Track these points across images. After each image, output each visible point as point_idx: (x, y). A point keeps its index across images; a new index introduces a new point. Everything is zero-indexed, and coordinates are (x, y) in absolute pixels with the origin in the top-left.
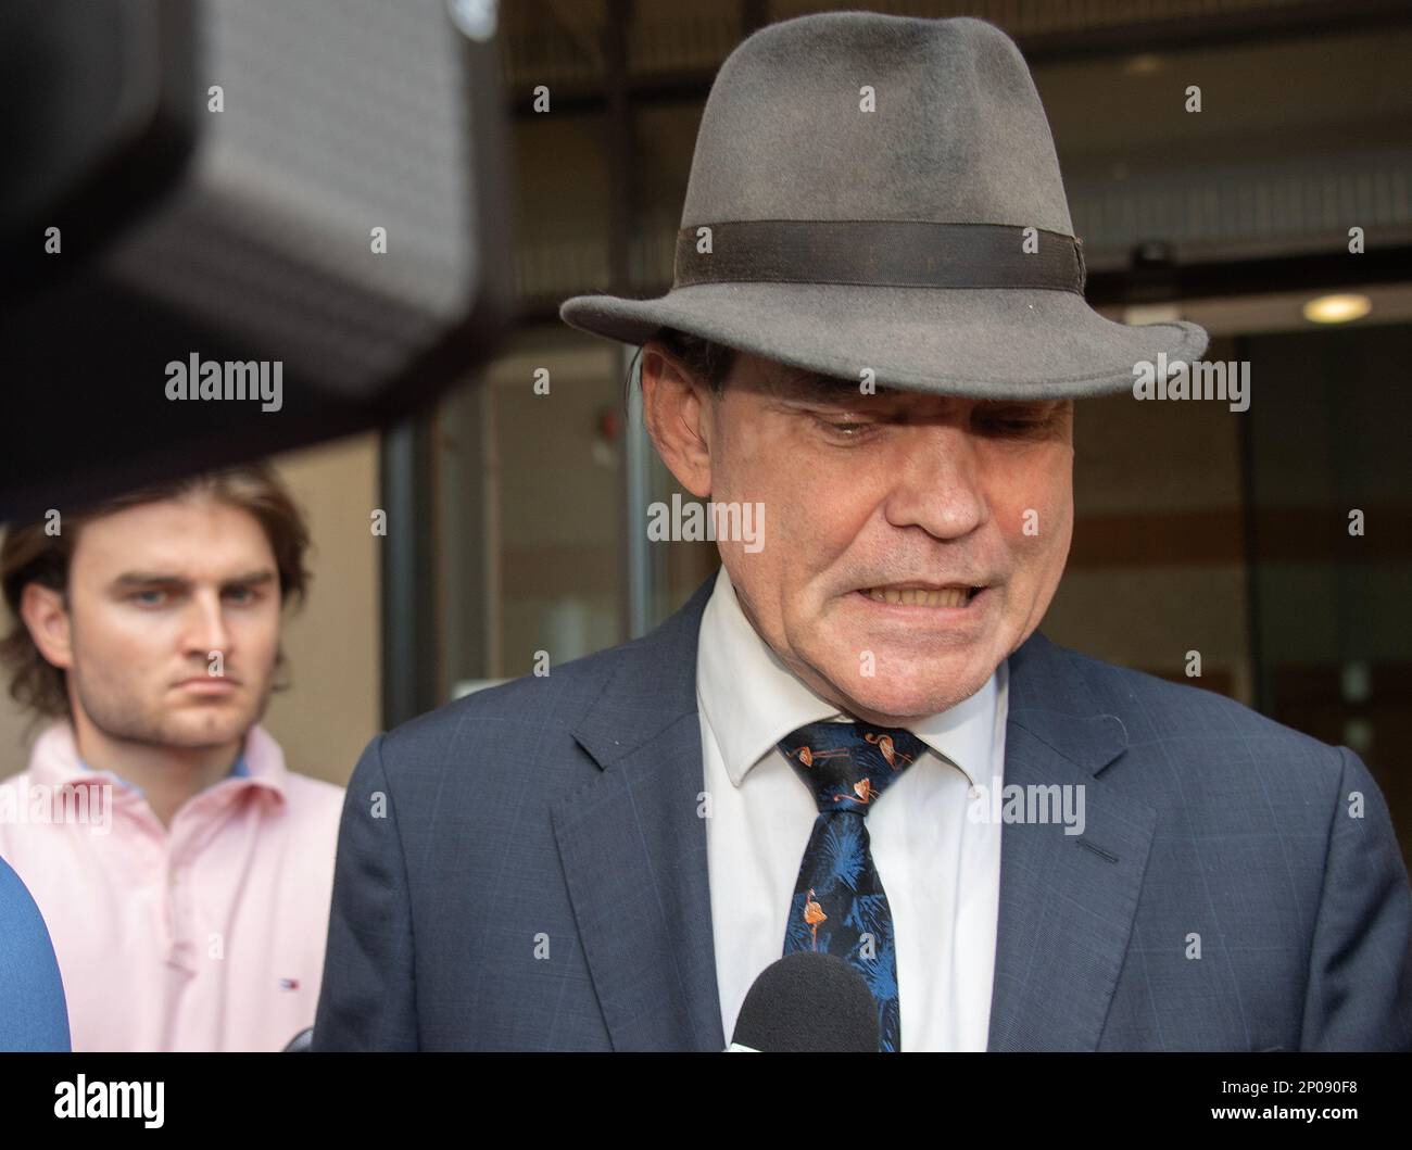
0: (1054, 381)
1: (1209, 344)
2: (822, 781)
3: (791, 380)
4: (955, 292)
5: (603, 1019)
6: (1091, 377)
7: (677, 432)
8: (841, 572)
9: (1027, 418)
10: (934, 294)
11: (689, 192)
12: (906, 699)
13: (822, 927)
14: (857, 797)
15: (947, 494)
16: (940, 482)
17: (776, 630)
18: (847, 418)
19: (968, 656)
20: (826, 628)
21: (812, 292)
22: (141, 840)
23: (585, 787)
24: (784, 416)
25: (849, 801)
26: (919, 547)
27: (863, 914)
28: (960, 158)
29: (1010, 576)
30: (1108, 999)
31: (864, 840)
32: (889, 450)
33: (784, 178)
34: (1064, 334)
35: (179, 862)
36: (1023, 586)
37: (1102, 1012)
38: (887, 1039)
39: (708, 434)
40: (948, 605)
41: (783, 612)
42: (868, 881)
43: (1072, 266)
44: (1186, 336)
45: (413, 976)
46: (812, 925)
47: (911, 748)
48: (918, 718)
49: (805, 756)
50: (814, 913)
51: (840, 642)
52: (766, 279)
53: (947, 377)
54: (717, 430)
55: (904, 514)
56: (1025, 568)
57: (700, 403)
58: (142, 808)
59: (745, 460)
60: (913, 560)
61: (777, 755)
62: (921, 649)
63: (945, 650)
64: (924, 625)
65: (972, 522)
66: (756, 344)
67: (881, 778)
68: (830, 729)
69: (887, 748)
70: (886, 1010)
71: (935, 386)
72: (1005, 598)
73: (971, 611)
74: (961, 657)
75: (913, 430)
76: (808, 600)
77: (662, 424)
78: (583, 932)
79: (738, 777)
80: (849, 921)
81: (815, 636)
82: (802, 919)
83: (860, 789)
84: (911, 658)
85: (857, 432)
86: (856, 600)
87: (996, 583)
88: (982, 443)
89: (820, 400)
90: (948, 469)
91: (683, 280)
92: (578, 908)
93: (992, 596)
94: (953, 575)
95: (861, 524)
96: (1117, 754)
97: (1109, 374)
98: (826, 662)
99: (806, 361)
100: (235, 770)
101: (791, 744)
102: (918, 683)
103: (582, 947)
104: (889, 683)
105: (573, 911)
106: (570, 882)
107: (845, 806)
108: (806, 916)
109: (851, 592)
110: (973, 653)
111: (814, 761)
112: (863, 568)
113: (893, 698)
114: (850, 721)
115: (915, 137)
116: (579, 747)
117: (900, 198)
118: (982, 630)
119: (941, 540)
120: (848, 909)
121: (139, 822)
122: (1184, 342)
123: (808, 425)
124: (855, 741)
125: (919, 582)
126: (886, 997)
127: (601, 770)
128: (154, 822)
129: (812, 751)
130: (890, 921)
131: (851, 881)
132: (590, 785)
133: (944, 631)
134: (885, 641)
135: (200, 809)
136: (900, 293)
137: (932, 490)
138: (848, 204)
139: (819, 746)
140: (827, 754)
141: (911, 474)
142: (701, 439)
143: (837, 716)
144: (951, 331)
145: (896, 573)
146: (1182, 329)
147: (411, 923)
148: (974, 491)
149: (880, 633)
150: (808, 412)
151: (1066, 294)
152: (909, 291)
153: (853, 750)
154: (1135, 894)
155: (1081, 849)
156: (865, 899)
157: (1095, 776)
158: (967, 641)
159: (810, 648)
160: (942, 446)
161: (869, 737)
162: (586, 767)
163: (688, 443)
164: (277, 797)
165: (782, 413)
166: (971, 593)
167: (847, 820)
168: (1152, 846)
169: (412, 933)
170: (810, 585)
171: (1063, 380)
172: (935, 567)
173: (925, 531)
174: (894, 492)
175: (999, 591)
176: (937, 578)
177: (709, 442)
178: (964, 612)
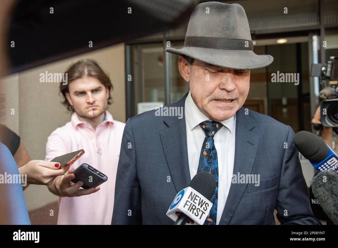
0: (248, 66)
1: (274, 60)
2: (206, 131)
3: (204, 64)
4: (232, 50)
5: (169, 169)
6: (254, 66)
7: (184, 71)
8: (211, 97)
9: (243, 72)
10: (228, 50)
11: (187, 31)
12: (221, 118)
13: (206, 156)
14: (212, 134)
15: (230, 84)
16: (228, 82)
17: (200, 106)
18: (214, 71)
19: (232, 111)
20: (209, 105)
21: (208, 49)
22: (91, 132)
23: (166, 130)
24: (203, 70)
25: (211, 135)
26: (224, 93)
27: (213, 153)
28: (234, 28)
29: (239, 98)
30: (252, 168)
31: (213, 141)
32: (220, 76)
33: (204, 30)
34: (250, 58)
35: (98, 135)
36: (241, 100)
37: (251, 170)
38: (216, 174)
39: (189, 71)
40: (229, 102)
41: (202, 102)
42: (213, 148)
43: (251, 46)
44: (270, 58)
45: (136, 160)
46: (204, 155)
47: (221, 125)
48: (223, 120)
49: (204, 127)
50: (205, 153)
51: (211, 108)
52: (200, 47)
53: (230, 65)
54: (191, 71)
55: (222, 87)
56: (241, 97)
57: (188, 66)
58: (91, 127)
59: (196, 77)
60: (224, 95)
61: (199, 126)
62: (224, 109)
63: (228, 110)
64: (225, 105)
65: (234, 89)
66: (199, 59)
67: (216, 130)
68: (208, 122)
69: (217, 126)
70: (216, 169)
71: (229, 67)
72: (238, 102)
73: (232, 103)
74: (230, 111)
75: (224, 74)
76: (206, 101)
77: (182, 69)
78: (166, 154)
79: (192, 129)
80: (211, 155)
81: (207, 107)
82: (203, 154)
83: (213, 133)
84: (222, 111)
85: (215, 73)
86: (214, 101)
87: (236, 99)
88: (236, 76)
89: (209, 68)
90: (230, 80)
91: (186, 46)
92: (165, 150)
93: (235, 101)
94: (230, 98)
95: (215, 89)
96: (253, 127)
97: (257, 65)
98: (208, 111)
99: (207, 62)
100: (104, 119)
101: (201, 124)
102: (223, 115)
103: (166, 157)
104: (218, 115)
105: (164, 151)
106: (163, 146)
107: (210, 135)
108: (204, 154)
109: (213, 100)
110: (232, 110)
111: (205, 128)
112: (215, 96)
113: (219, 117)
114: (211, 121)
115: (226, 24)
116: (164, 122)
117: (223, 35)
118: (234, 107)
119: (228, 92)
120: (210, 153)
121: (90, 129)
122: (269, 59)
123: (207, 71)
124: (212, 125)
125: (225, 99)
126: (216, 167)
127: (169, 127)
128: (93, 129)
129: (205, 126)
130: (217, 154)
131: (211, 148)
132: (167, 130)
133: (228, 107)
134: (218, 108)
135: (100, 126)
136: (223, 50)
137: (227, 83)
138: (215, 35)
139: (206, 125)
140: (207, 127)
141: (224, 80)
142: (188, 72)
143: (209, 120)
144: (231, 57)
145: (221, 97)
146: (269, 57)
147: (136, 151)
148: (234, 83)
149: (217, 107)
150: (207, 69)
151: (250, 51)
152: (225, 50)
153: (212, 126)
154: (256, 151)
155: (248, 143)
156: (213, 151)
157: (250, 130)
158: (231, 108)
159: (206, 109)
160: (229, 76)
161: (214, 124)
162: (166, 126)
163: (186, 73)
164: (112, 123)
165: (203, 69)
166: (232, 100)
167: (211, 138)
168: (259, 142)
169: (136, 153)
170: (206, 99)
171: (250, 66)
172: (227, 96)
173: (226, 90)
174: (221, 83)
175: (237, 100)
176: (227, 98)
177: (189, 73)
178: (231, 103)
